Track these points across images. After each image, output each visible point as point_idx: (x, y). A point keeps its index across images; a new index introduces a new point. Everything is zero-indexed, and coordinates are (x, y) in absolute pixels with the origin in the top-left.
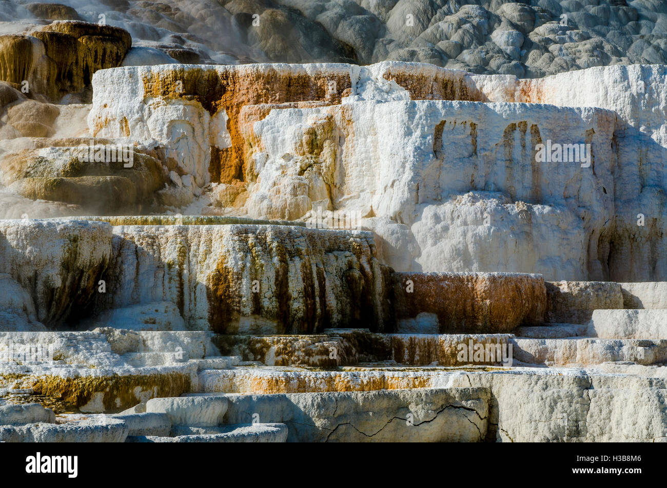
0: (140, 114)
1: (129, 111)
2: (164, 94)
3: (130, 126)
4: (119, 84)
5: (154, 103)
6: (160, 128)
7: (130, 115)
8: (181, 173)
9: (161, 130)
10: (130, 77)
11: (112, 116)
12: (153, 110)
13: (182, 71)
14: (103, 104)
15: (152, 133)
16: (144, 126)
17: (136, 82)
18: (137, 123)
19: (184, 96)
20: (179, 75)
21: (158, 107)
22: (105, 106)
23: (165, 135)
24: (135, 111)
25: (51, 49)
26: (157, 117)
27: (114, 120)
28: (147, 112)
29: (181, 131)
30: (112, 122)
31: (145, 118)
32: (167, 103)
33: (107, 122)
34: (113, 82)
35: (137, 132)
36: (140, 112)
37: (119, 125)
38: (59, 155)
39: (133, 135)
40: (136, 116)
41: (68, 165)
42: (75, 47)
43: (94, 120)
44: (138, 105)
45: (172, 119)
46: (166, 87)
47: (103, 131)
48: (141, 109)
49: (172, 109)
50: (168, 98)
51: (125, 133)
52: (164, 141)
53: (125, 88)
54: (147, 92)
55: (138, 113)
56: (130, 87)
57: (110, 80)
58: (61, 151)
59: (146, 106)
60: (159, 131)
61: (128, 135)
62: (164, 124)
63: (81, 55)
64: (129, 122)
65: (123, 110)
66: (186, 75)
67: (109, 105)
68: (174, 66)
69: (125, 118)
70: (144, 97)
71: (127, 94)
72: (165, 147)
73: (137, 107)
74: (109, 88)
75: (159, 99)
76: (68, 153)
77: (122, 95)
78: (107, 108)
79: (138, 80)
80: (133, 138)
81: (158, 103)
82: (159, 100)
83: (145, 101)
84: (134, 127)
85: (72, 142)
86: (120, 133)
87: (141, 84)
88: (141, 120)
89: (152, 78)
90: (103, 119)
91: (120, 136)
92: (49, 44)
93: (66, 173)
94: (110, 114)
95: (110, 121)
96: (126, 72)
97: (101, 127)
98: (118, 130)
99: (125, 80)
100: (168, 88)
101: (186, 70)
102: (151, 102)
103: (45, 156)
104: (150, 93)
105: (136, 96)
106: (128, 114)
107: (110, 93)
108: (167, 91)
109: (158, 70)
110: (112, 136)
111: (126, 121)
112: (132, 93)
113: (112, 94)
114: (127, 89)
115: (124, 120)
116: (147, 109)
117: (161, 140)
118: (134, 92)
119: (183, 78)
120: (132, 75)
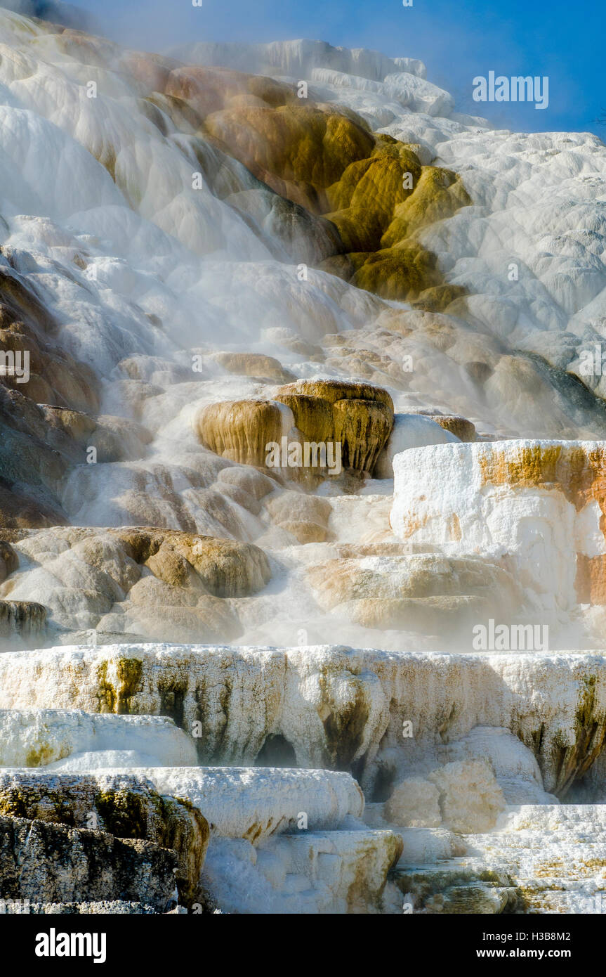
0: (476, 509)
1: (460, 505)
2: (512, 481)
3: (461, 525)
4: (443, 467)
5: (496, 494)
6: (506, 529)
7: (462, 511)
8: (539, 590)
9: (509, 532)
10: (461, 458)
11: (434, 513)
12: (495, 504)
13: (538, 449)
14: (419, 494)
15: (494, 535)
16: (482, 526)
17: (470, 465)
18: (472, 523)
19: (540, 484)
20: (533, 455)
21: (502, 499)
22: (422, 498)
23: (513, 538)
24: (469, 505)
25: (302, 419)
26: (502, 512)
27: (437, 518)
28: (486, 506)
29: (536, 532)
30: (433, 521)
31: (484, 514)
32: (517, 494)
33: (426, 521)
34: (434, 465)
35: (472, 534)
36: (476, 507)
37: (445, 525)
38: (393, 568)
39: (465, 538)
40: (471, 512)
41: (409, 582)
42: (332, 416)
43: (405, 518)
44: (474, 496)
45: (525, 515)
46: (514, 471)
47: (420, 533)
48: (478, 502)
49: (523, 502)
50: (518, 487)
51: (453, 535)
52: (513, 547)
53: (452, 473)
54: (486, 479)
55: (473, 508)
56: (460, 472)
57: (429, 462)
58: (394, 562)
59: (484, 498)
60: (507, 533)
61: (458, 539)
62: (512, 523)
63: (339, 425)
64: (460, 520)
65: (452, 504)
66: (543, 455)
67: (428, 497)
68: (526, 442)
69: (454, 514)
70: (482, 485)
71: (456, 482)
72: (515, 555)
73: (471, 500)
74: (427, 474)
75: (505, 487)
76: (403, 564)
77: (450, 483)
78: (426, 502)
79: (471, 462)
80: (465, 543)
81: (503, 494)
82: (505, 490)
83: (482, 492)
84: (467, 527)
85: (387, 548)
86: (447, 536)
87: (476, 467)
88: (478, 517)
89: (493, 459)
90: (421, 516)
91: (446, 540)
92: (299, 411)
93: (409, 593)
94: (431, 509)
95: (431, 518)
96: (455, 451)
97: (417, 528)
98: (444, 532)
99: (453, 462)
100: (517, 473)
101: (543, 447)
102: (491, 492)
103: (372, 568)
104: (490, 479)
105: (469, 485)
106: (459, 510)
107: (429, 480)
108: (517, 477)
109: (502, 447)
110: (433, 540)
111: (456, 520)
112: (463, 480)
113: (432, 482)
114: (455, 474)
115: (453, 519)
116: (486, 503)
117: (508, 545)
118: (466, 479)
119: (539, 458)
120: (464, 456)
